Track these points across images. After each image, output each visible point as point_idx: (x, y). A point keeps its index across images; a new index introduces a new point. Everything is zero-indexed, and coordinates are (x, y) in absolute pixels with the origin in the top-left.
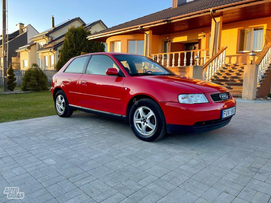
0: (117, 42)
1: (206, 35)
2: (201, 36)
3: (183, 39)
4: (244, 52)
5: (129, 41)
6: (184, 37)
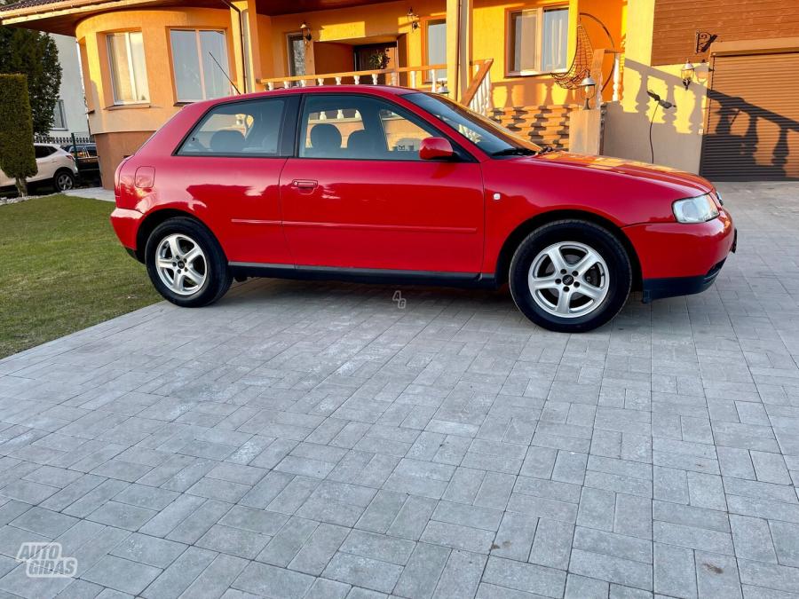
0: (127, 34)
1: (419, 21)
2: (404, 23)
3: (352, 31)
4: (523, 73)
5: (174, 34)
6: (353, 24)
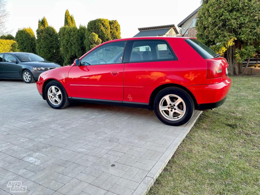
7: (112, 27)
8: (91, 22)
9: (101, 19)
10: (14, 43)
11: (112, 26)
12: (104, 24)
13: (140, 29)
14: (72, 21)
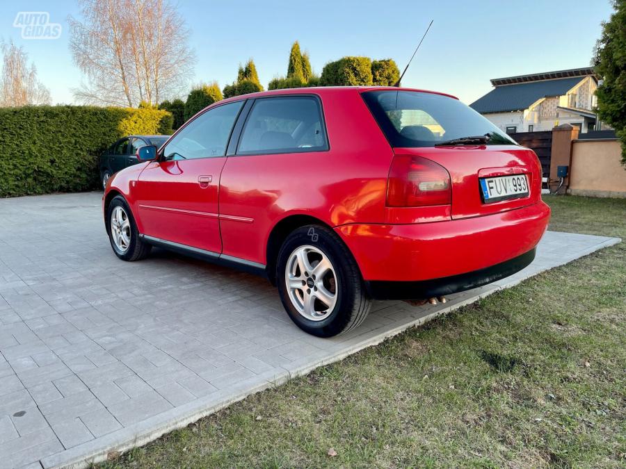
7: (378, 78)
8: (328, 66)
9: (352, 59)
10: (167, 117)
11: (377, 73)
12: (358, 69)
13: (495, 82)
14: (304, 66)
